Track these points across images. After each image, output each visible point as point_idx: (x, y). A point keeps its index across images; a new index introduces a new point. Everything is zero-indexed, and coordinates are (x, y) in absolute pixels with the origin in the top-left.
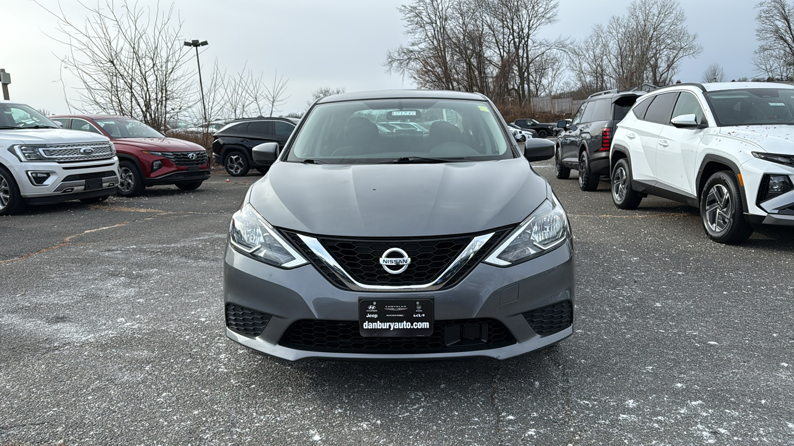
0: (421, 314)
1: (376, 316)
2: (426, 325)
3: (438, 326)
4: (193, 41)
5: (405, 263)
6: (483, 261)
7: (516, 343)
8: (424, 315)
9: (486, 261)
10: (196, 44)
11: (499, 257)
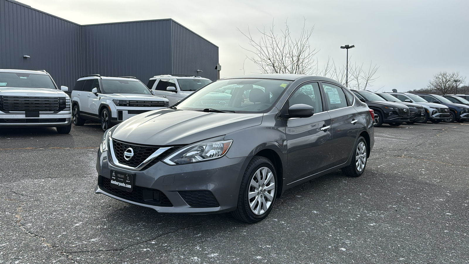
0: (129, 180)
1: (115, 178)
2: (129, 186)
3: (135, 188)
4: (345, 46)
5: (130, 156)
6: (162, 160)
7: (172, 206)
8: (129, 181)
9: (164, 161)
10: (347, 47)
11: (170, 160)
